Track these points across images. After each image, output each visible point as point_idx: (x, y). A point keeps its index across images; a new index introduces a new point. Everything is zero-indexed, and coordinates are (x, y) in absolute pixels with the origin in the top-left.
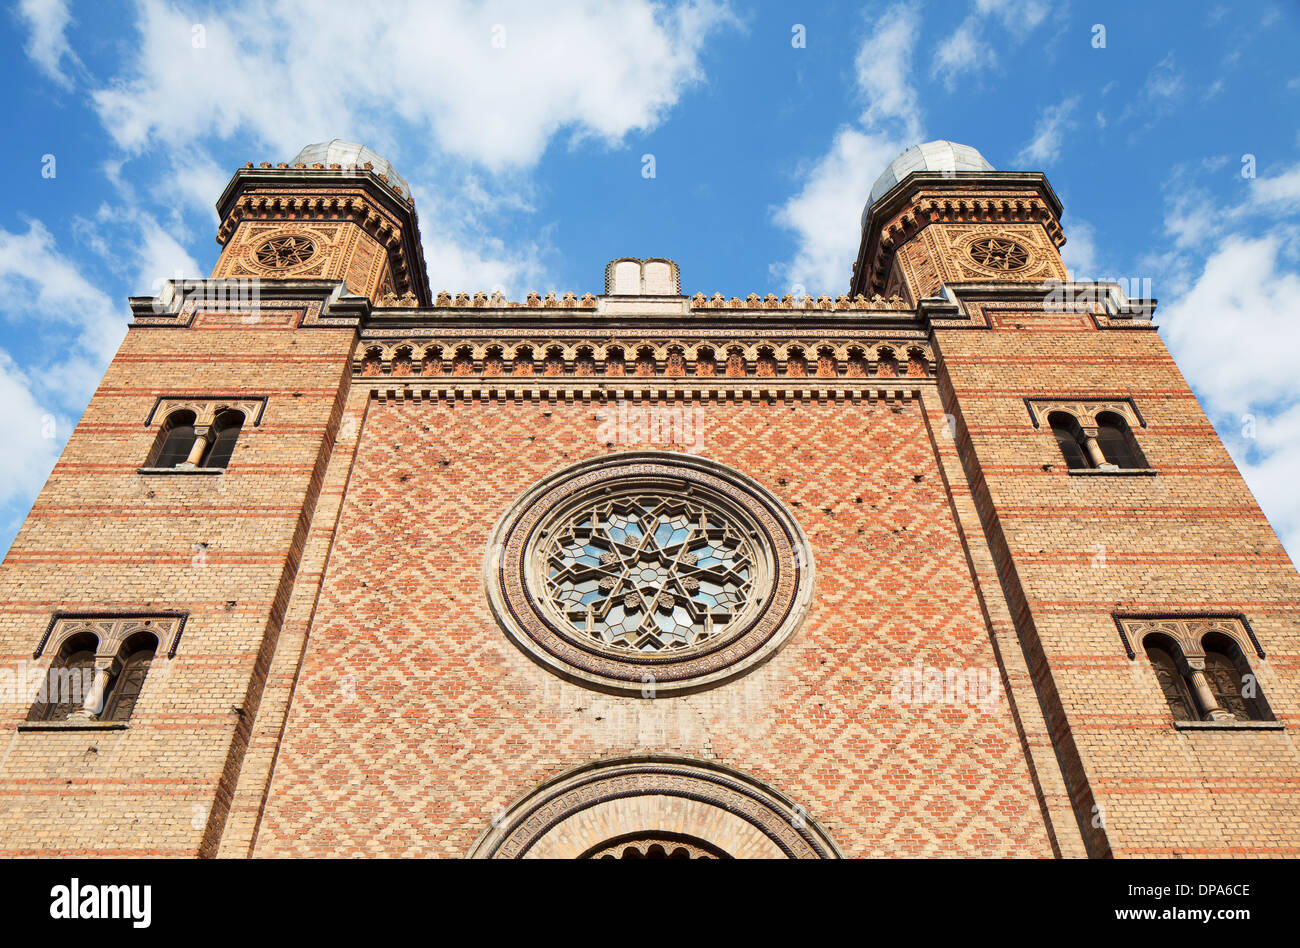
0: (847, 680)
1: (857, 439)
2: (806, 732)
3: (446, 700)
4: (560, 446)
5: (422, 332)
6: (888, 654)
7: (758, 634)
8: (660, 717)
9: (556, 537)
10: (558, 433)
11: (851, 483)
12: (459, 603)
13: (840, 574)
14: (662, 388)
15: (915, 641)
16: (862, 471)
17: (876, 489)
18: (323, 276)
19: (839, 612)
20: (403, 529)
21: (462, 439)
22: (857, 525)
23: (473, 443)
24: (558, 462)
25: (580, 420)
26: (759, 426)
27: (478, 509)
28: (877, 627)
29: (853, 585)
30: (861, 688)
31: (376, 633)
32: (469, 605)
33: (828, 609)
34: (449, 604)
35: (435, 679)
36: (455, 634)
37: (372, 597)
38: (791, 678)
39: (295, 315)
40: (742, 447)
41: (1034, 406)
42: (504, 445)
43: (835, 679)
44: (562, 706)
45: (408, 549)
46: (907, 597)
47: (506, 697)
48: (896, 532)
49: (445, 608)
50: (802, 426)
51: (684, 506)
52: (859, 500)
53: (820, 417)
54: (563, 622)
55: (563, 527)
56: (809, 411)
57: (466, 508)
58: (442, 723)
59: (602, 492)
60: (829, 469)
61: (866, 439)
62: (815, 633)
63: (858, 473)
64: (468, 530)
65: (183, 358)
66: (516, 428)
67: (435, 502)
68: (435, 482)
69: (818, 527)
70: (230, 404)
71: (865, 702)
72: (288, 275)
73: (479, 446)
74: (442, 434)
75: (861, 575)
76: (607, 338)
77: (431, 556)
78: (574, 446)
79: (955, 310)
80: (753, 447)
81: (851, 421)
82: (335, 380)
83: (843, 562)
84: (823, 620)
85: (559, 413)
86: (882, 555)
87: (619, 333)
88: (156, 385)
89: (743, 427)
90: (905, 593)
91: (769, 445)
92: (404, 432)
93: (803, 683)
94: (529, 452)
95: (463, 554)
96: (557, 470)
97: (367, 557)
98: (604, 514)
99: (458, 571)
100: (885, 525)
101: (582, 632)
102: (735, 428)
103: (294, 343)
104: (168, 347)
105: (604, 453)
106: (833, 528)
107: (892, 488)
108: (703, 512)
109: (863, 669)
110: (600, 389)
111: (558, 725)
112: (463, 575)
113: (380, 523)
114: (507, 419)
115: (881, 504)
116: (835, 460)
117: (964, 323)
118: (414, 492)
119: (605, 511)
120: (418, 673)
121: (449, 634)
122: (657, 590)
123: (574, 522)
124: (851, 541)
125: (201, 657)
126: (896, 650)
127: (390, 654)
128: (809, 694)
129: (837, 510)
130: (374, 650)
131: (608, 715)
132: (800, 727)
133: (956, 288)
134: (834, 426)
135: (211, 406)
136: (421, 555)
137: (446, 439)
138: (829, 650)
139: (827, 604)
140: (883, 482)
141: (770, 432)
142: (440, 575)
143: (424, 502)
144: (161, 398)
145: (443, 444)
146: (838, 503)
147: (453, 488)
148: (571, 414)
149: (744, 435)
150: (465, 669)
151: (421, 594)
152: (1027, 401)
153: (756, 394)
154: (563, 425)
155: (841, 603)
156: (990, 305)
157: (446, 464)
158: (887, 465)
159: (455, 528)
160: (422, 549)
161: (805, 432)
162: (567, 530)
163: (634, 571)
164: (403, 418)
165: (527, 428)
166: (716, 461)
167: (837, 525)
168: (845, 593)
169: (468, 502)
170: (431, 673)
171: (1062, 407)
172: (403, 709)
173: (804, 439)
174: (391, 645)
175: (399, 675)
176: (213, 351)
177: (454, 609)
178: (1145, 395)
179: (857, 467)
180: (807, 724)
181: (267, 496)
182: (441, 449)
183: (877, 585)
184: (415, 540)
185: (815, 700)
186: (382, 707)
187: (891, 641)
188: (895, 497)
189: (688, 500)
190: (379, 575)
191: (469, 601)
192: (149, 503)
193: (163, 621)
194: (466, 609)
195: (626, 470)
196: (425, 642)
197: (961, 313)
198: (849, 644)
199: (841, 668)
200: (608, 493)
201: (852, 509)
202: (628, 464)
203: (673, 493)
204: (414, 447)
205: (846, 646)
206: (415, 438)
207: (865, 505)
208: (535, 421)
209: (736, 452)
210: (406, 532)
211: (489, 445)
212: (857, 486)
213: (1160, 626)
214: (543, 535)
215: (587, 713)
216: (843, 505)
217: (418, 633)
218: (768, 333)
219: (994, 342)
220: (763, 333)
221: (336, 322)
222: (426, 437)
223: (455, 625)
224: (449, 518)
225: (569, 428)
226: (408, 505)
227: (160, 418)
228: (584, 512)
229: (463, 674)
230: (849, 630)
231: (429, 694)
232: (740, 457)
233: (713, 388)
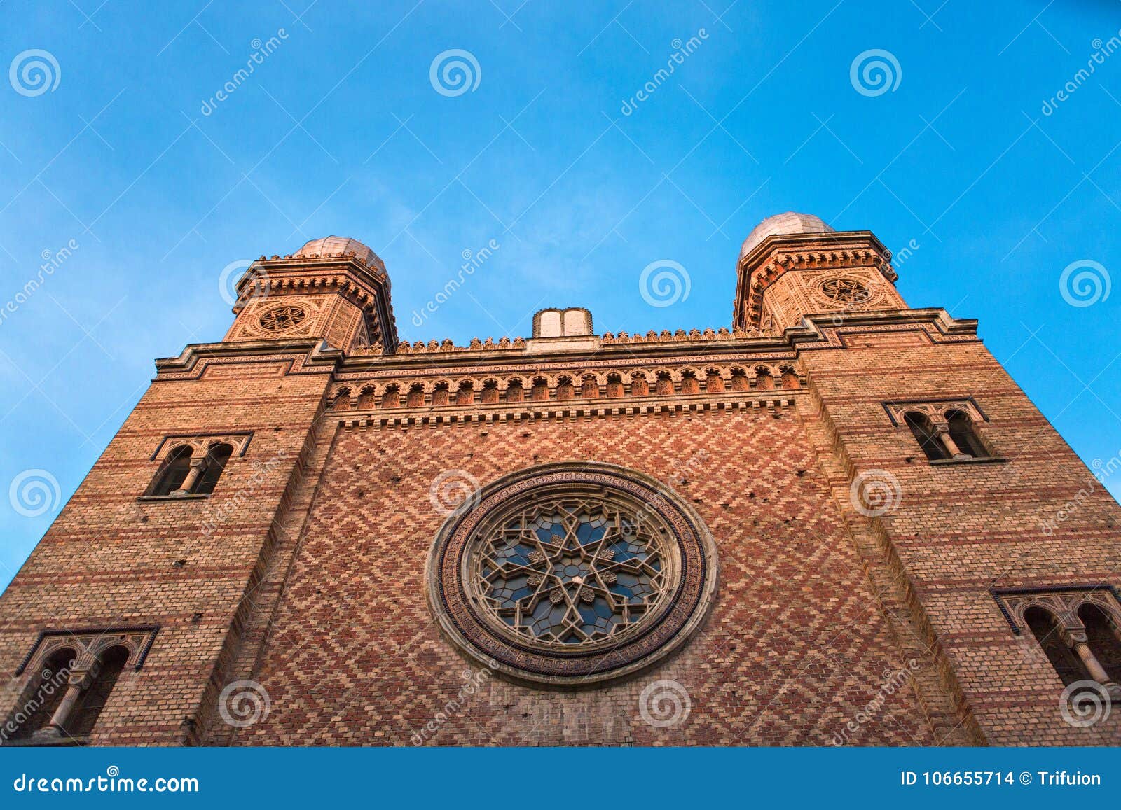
0: (756, 665)
1: (745, 442)
2: (722, 721)
3: (385, 701)
4: (494, 460)
5: (385, 374)
6: (791, 637)
7: (671, 624)
8: (583, 711)
9: (490, 540)
10: (493, 449)
11: (744, 480)
12: (401, 604)
13: (741, 562)
14: (579, 408)
15: (816, 624)
16: (752, 469)
17: (766, 485)
18: (310, 335)
19: (744, 599)
20: (357, 539)
21: (412, 458)
22: (752, 517)
23: (422, 461)
24: (492, 475)
25: (511, 438)
26: (662, 436)
27: (423, 518)
28: (779, 611)
29: (753, 573)
30: (770, 674)
31: (326, 637)
32: (410, 606)
33: (731, 597)
34: (393, 606)
35: (377, 680)
36: (396, 635)
37: (325, 602)
38: (703, 666)
39: (283, 365)
40: (649, 453)
41: (892, 409)
42: (447, 461)
43: (744, 666)
44: (491, 704)
45: (360, 557)
46: (803, 582)
47: (440, 697)
48: (787, 521)
49: (389, 611)
50: (698, 434)
51: (601, 506)
52: (752, 495)
53: (713, 425)
54: (494, 619)
55: (496, 531)
56: (704, 420)
57: (413, 518)
58: (379, 726)
59: (530, 498)
60: (724, 470)
61: (754, 441)
62: (723, 621)
63: (749, 471)
64: (413, 537)
65: (192, 403)
66: (458, 447)
67: (386, 514)
68: (388, 496)
69: (719, 520)
70: (222, 439)
71: (775, 687)
72: (283, 335)
73: (427, 463)
74: (396, 455)
75: (760, 563)
76: (533, 371)
77: (380, 562)
78: (507, 460)
79: (815, 335)
80: (658, 453)
81: (739, 427)
82: (309, 416)
83: (742, 551)
84: (729, 607)
85: (494, 433)
86: (777, 543)
87: (544, 366)
88: (165, 427)
89: (648, 437)
90: (801, 578)
91: (671, 451)
92: (364, 455)
93: (715, 671)
94: (469, 466)
95: (408, 559)
96: (491, 481)
97: (324, 565)
98: (532, 517)
99: (402, 575)
100: (776, 516)
101: (513, 629)
102: (642, 438)
103: (280, 388)
104: (180, 396)
105: (531, 464)
106: (731, 521)
107: (780, 483)
108: (617, 512)
109: (770, 654)
110: (528, 412)
111: (488, 724)
112: (407, 578)
113: (338, 534)
114: (451, 440)
115: (772, 496)
116: (728, 462)
117: (823, 345)
118: (369, 506)
119: (533, 514)
120: (361, 676)
121: (390, 635)
122: (578, 585)
123: (506, 525)
124: (748, 532)
125: (164, 668)
126: (798, 634)
127: (336, 656)
128: (722, 682)
129: (734, 504)
130: (322, 654)
131: (535, 711)
132: (715, 716)
133: (813, 318)
134: (725, 432)
135: (206, 441)
136: (371, 562)
137: (399, 458)
138: (737, 636)
139: (731, 592)
140: (771, 478)
141: (672, 440)
142: (386, 580)
143: (377, 515)
144: (167, 437)
145: (397, 463)
146: (734, 498)
147: (401, 500)
148: (504, 433)
149: (650, 443)
150: (403, 670)
151: (368, 598)
152: (885, 404)
153: (657, 409)
154: (497, 442)
155: (744, 590)
156: (842, 330)
157: (398, 480)
158: (774, 463)
159: (402, 536)
160: (372, 556)
161: (701, 438)
162: (499, 533)
163: (560, 567)
164: (364, 443)
165: (467, 446)
166: (627, 466)
167: (735, 518)
168: (747, 580)
169: (413, 511)
170: (372, 675)
171: (915, 408)
172: (343, 712)
173: (701, 445)
174: (338, 649)
175: (343, 678)
176: (215, 397)
177: (397, 610)
178: (982, 394)
179: (748, 467)
180: (723, 713)
181: (242, 516)
182: (394, 468)
183: (775, 571)
184: (367, 548)
185: (727, 687)
186: (325, 710)
187: (794, 625)
188: (783, 491)
189: (604, 501)
190: (333, 582)
191: (410, 603)
192: (143, 526)
193: (136, 635)
194: (407, 610)
195: (550, 479)
196: (369, 644)
197: (821, 337)
198: (756, 628)
199: (750, 654)
200: (535, 499)
201: (747, 503)
202: (552, 473)
203: (591, 495)
204: (372, 467)
205: (752, 632)
206: (374, 459)
207: (757, 498)
208: (474, 440)
209: (644, 458)
210: (360, 541)
211: (435, 462)
212: (749, 482)
213: (1037, 600)
214: (478, 539)
215: (515, 709)
216: (739, 500)
217: (364, 636)
218: (665, 360)
219: (850, 359)
220: (661, 360)
221: (315, 369)
222: (384, 459)
223: (395, 627)
224: (398, 527)
225: (502, 445)
226: (363, 517)
227: (164, 453)
228: (515, 516)
229: (401, 674)
230: (754, 615)
231: (370, 697)
232: (648, 464)
233: (622, 406)
